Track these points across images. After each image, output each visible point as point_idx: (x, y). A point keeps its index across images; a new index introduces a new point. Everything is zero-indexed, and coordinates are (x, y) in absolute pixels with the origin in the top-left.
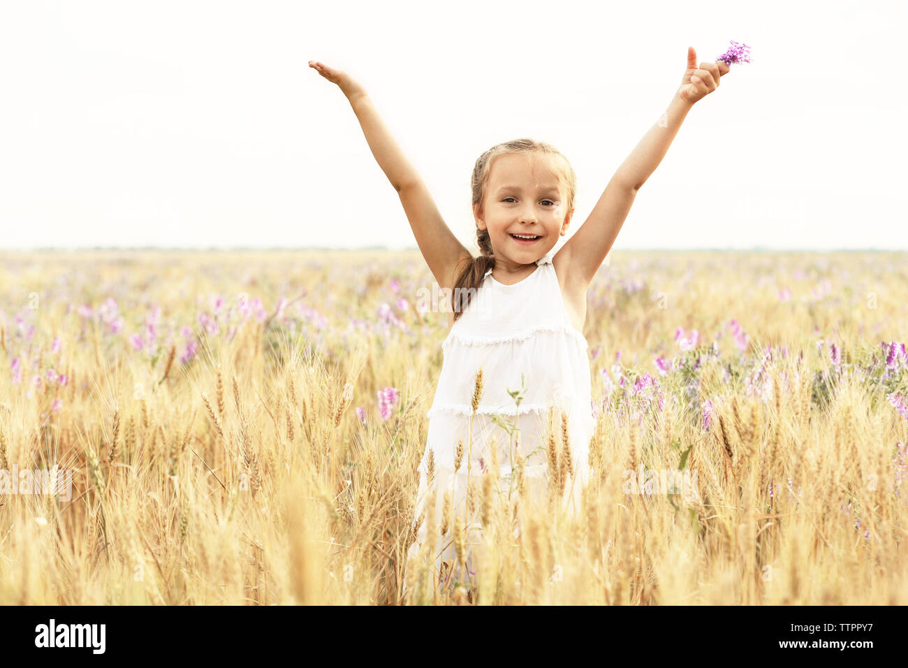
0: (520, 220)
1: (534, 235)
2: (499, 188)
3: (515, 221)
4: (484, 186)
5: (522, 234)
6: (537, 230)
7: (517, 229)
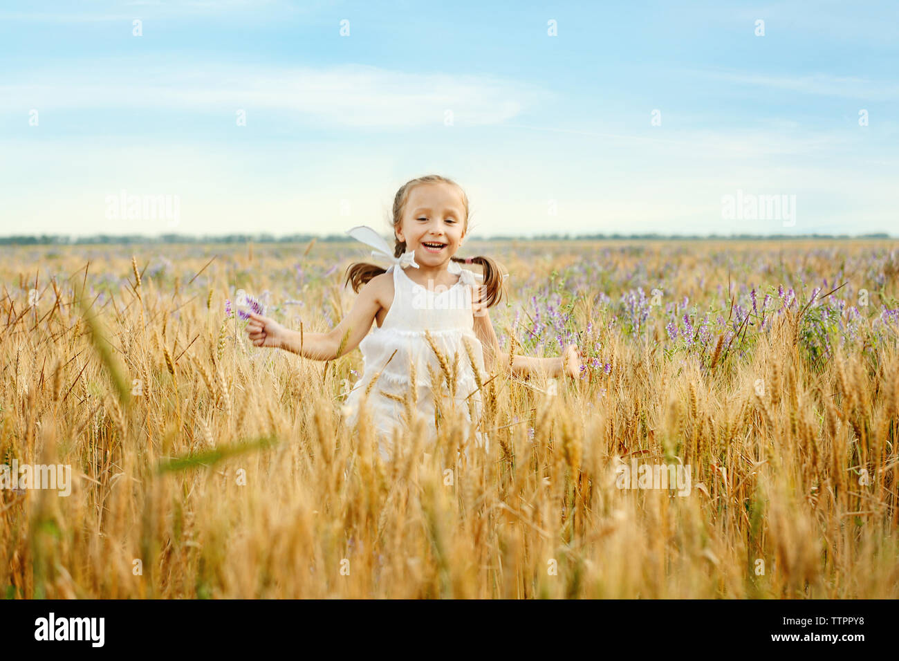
0: (431, 232)
1: (440, 243)
2: (415, 209)
3: (426, 232)
4: (403, 208)
5: (432, 242)
6: (443, 240)
7: (428, 239)
